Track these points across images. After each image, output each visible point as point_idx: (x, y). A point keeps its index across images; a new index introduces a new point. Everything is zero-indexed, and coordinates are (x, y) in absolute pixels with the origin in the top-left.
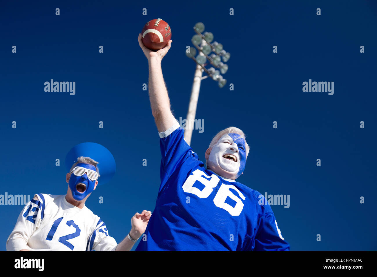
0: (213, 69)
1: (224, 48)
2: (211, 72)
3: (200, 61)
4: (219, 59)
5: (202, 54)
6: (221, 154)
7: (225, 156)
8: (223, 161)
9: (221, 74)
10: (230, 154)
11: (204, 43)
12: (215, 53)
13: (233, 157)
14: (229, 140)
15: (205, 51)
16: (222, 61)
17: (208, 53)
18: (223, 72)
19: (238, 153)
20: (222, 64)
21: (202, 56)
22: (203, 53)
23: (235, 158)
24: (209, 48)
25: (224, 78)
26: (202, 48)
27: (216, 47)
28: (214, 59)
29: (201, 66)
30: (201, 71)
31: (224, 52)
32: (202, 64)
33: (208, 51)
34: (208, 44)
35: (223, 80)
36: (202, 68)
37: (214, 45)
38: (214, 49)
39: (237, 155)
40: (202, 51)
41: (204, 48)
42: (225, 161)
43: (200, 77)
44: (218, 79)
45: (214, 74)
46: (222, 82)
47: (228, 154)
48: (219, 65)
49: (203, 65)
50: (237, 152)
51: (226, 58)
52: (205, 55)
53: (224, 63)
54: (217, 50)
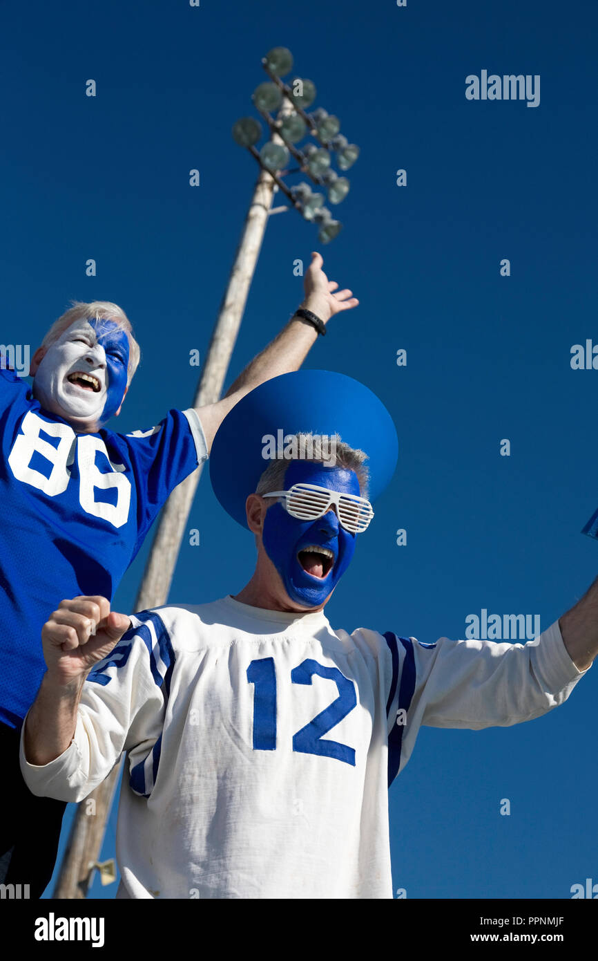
0: (306, 189)
1: (342, 131)
2: (300, 194)
3: (272, 161)
4: (326, 161)
5: (278, 141)
6: (63, 372)
7: (73, 377)
8: (64, 389)
9: (327, 204)
10: (84, 374)
11: (288, 108)
12: (317, 142)
13: (90, 380)
14: (87, 336)
15: (287, 132)
16: (335, 165)
17: (297, 139)
18: (335, 199)
19: (104, 370)
20: (334, 176)
21: (278, 147)
22: (282, 136)
23: (95, 383)
24: (300, 124)
25: (333, 217)
26: (279, 124)
27: (321, 124)
28: (312, 158)
29: (272, 174)
30: (272, 189)
31: (343, 141)
32: (275, 171)
33: (296, 133)
34: (299, 112)
35: (330, 221)
36: (276, 181)
37: (317, 118)
38: (314, 129)
39: (100, 374)
40: (278, 131)
41: (288, 122)
42: (68, 391)
43: (265, 208)
44: (319, 219)
45: (308, 202)
46: (328, 229)
47: (79, 373)
48: (327, 179)
49: (278, 174)
50: (101, 366)
51: (347, 158)
52: (286, 143)
53: (341, 173)
54: (323, 131)
